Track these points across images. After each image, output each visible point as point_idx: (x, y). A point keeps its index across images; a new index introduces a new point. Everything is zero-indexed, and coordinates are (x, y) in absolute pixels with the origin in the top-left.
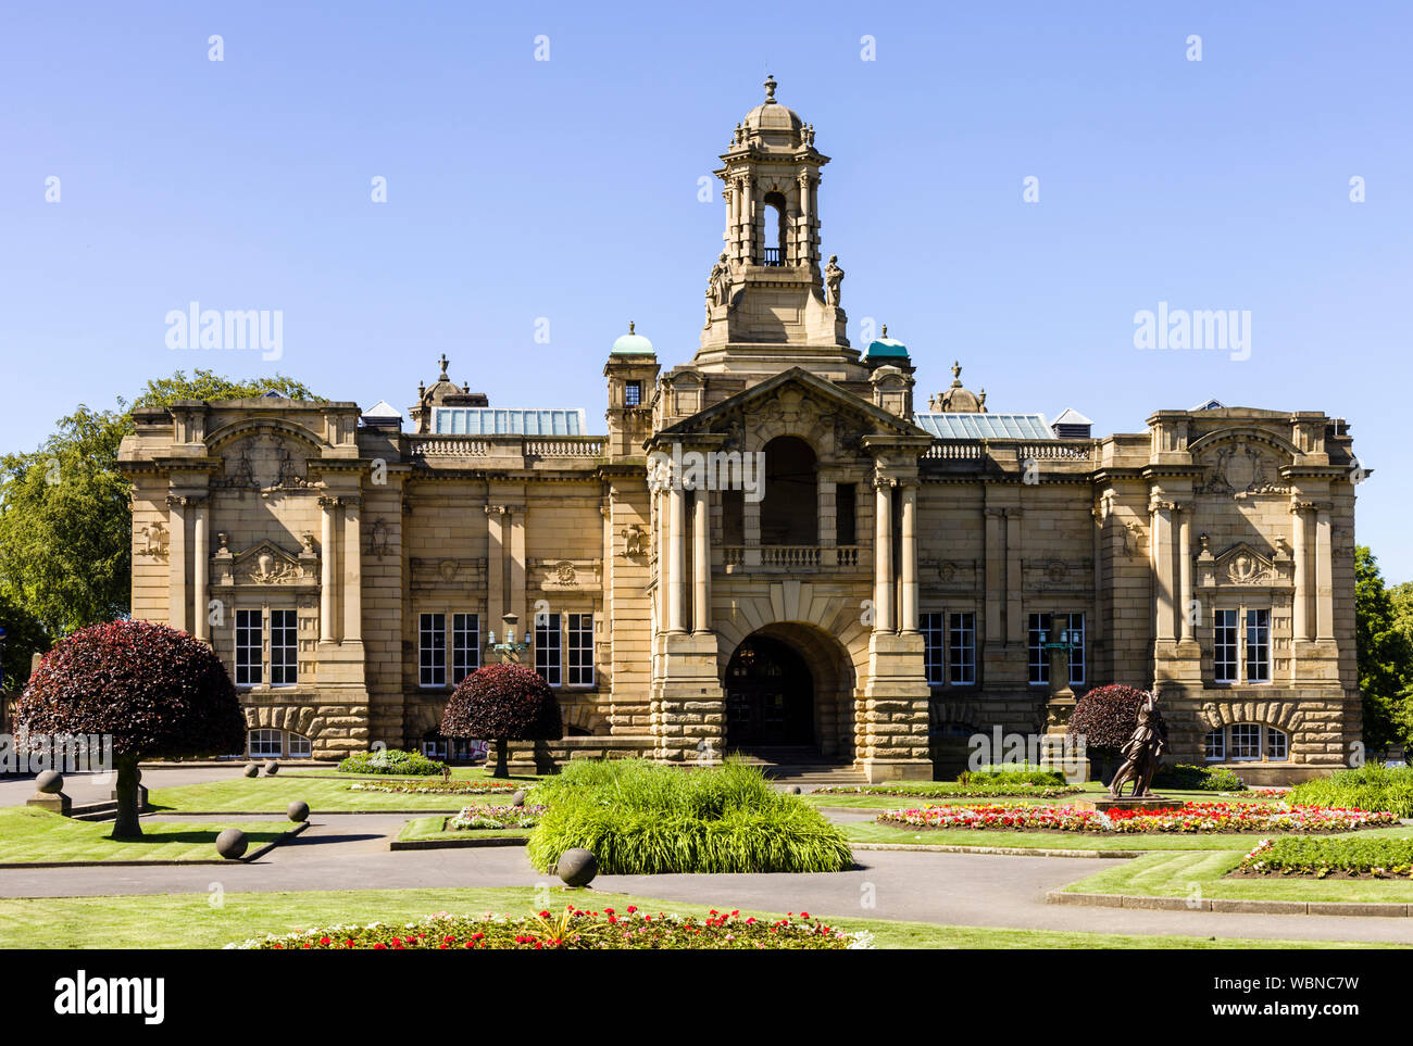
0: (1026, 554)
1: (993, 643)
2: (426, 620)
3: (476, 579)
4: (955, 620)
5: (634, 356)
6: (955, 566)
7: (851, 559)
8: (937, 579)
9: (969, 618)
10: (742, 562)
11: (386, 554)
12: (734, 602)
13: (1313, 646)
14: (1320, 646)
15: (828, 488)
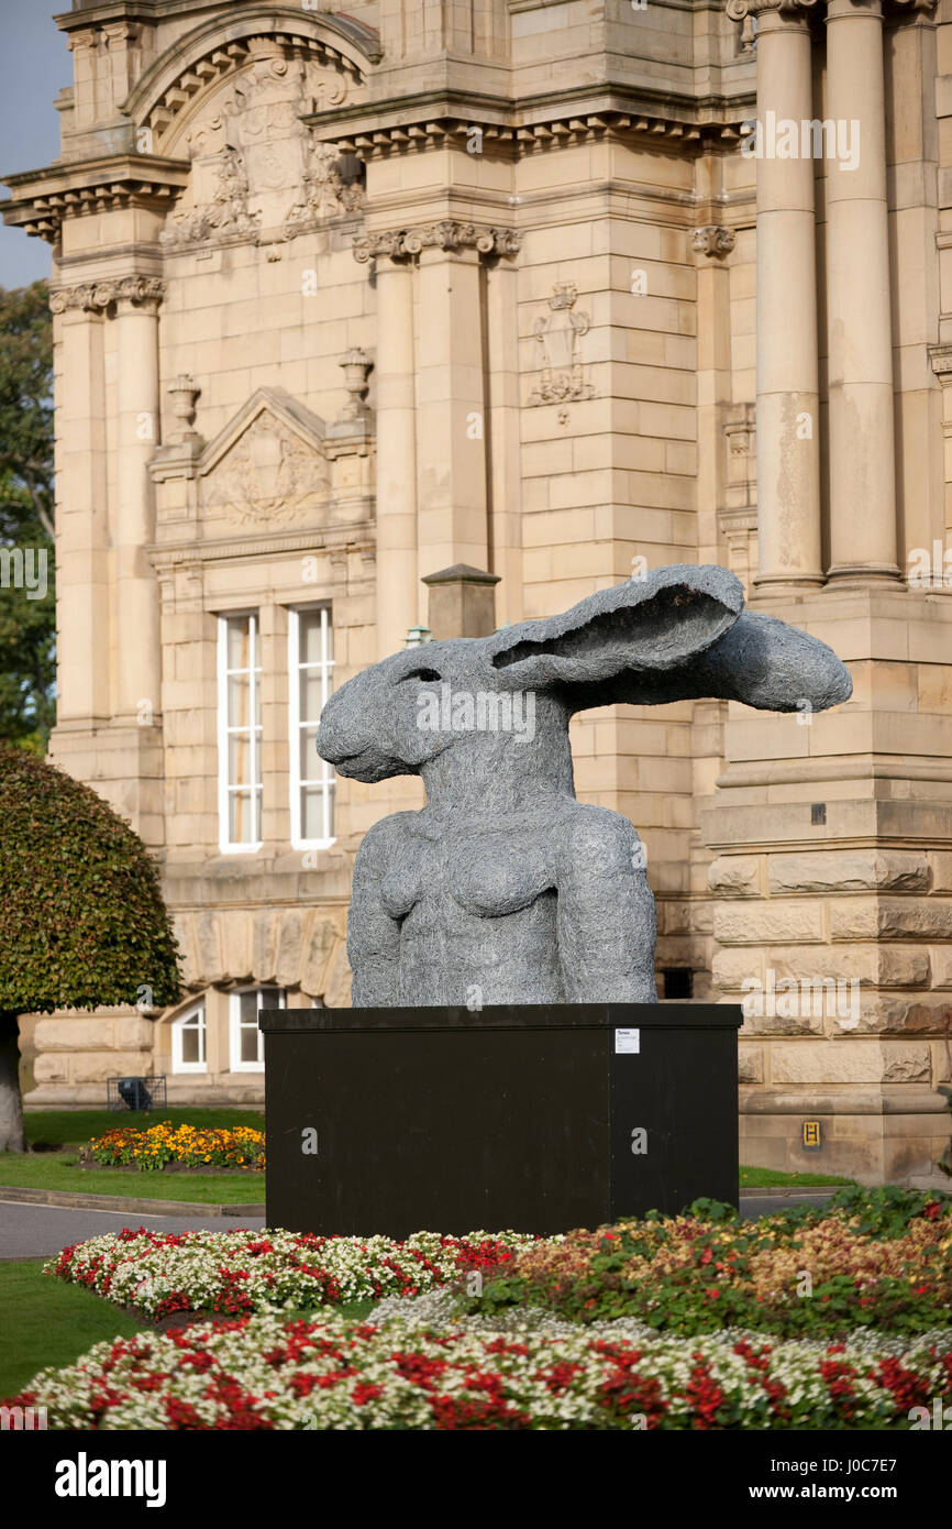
11: (576, 397)
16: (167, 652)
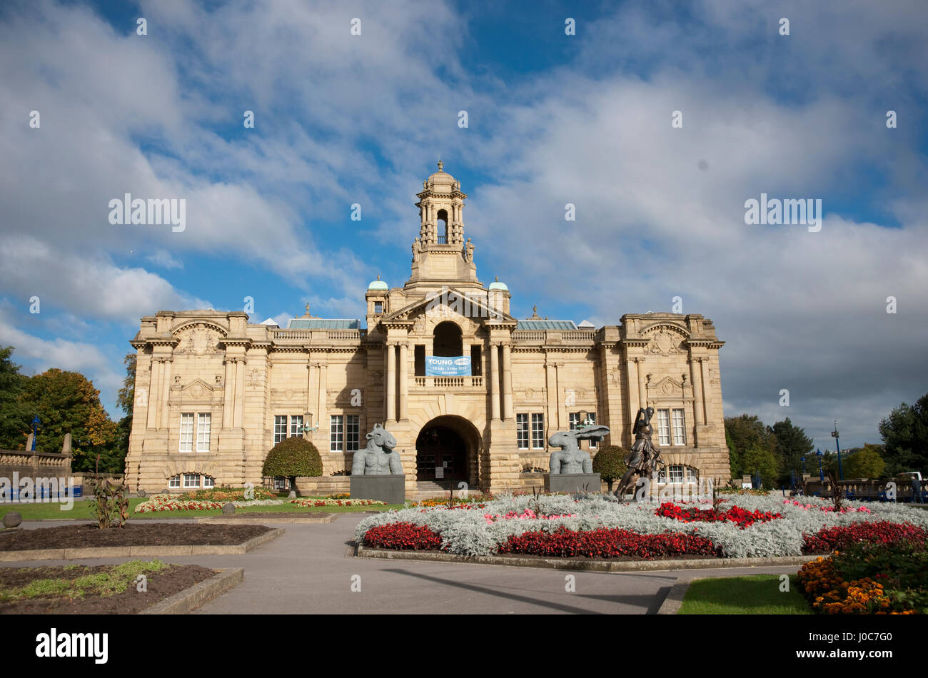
0: (566, 385)
1: (554, 429)
2: (278, 417)
3: (303, 398)
4: (534, 415)
5: (379, 290)
6: (533, 391)
7: (479, 383)
8: (525, 397)
9: (541, 416)
10: (424, 385)
11: (257, 385)
12: (421, 405)
13: (704, 427)
14: (707, 426)
15: (467, 348)
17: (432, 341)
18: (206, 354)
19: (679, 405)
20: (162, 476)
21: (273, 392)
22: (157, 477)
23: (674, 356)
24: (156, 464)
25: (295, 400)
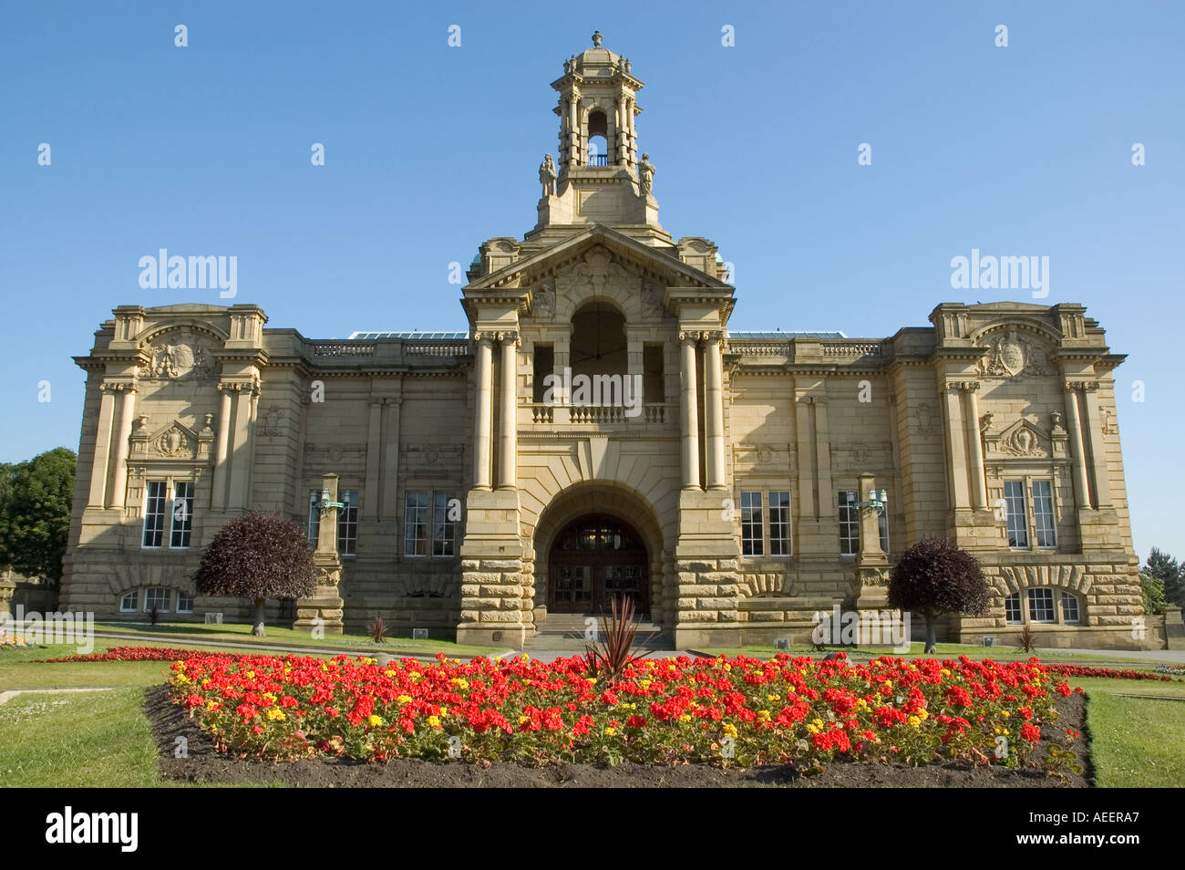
0: (833, 437)
1: (807, 518)
3: (357, 461)
4: (773, 495)
8: (757, 460)
9: (785, 496)
10: (550, 421)
11: (276, 435)
12: (543, 460)
13: (1095, 513)
14: (1101, 512)
15: (635, 348)
16: (129, 490)
17: (567, 335)
18: (192, 379)
19: (1043, 474)
20: (107, 589)
21: (309, 448)
22: (99, 590)
23: (1032, 382)
24: (99, 568)
25: (345, 464)
